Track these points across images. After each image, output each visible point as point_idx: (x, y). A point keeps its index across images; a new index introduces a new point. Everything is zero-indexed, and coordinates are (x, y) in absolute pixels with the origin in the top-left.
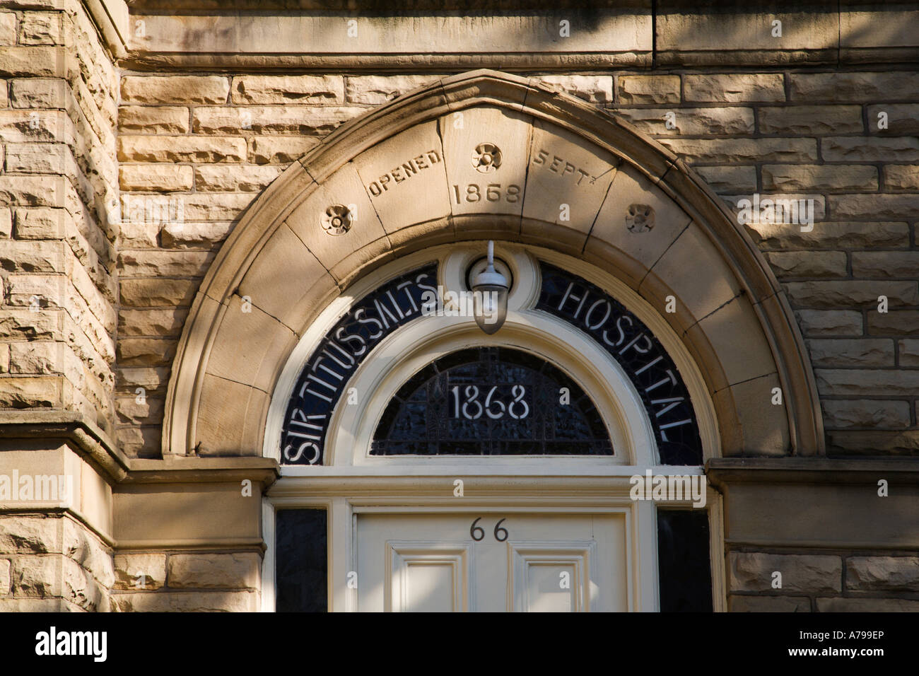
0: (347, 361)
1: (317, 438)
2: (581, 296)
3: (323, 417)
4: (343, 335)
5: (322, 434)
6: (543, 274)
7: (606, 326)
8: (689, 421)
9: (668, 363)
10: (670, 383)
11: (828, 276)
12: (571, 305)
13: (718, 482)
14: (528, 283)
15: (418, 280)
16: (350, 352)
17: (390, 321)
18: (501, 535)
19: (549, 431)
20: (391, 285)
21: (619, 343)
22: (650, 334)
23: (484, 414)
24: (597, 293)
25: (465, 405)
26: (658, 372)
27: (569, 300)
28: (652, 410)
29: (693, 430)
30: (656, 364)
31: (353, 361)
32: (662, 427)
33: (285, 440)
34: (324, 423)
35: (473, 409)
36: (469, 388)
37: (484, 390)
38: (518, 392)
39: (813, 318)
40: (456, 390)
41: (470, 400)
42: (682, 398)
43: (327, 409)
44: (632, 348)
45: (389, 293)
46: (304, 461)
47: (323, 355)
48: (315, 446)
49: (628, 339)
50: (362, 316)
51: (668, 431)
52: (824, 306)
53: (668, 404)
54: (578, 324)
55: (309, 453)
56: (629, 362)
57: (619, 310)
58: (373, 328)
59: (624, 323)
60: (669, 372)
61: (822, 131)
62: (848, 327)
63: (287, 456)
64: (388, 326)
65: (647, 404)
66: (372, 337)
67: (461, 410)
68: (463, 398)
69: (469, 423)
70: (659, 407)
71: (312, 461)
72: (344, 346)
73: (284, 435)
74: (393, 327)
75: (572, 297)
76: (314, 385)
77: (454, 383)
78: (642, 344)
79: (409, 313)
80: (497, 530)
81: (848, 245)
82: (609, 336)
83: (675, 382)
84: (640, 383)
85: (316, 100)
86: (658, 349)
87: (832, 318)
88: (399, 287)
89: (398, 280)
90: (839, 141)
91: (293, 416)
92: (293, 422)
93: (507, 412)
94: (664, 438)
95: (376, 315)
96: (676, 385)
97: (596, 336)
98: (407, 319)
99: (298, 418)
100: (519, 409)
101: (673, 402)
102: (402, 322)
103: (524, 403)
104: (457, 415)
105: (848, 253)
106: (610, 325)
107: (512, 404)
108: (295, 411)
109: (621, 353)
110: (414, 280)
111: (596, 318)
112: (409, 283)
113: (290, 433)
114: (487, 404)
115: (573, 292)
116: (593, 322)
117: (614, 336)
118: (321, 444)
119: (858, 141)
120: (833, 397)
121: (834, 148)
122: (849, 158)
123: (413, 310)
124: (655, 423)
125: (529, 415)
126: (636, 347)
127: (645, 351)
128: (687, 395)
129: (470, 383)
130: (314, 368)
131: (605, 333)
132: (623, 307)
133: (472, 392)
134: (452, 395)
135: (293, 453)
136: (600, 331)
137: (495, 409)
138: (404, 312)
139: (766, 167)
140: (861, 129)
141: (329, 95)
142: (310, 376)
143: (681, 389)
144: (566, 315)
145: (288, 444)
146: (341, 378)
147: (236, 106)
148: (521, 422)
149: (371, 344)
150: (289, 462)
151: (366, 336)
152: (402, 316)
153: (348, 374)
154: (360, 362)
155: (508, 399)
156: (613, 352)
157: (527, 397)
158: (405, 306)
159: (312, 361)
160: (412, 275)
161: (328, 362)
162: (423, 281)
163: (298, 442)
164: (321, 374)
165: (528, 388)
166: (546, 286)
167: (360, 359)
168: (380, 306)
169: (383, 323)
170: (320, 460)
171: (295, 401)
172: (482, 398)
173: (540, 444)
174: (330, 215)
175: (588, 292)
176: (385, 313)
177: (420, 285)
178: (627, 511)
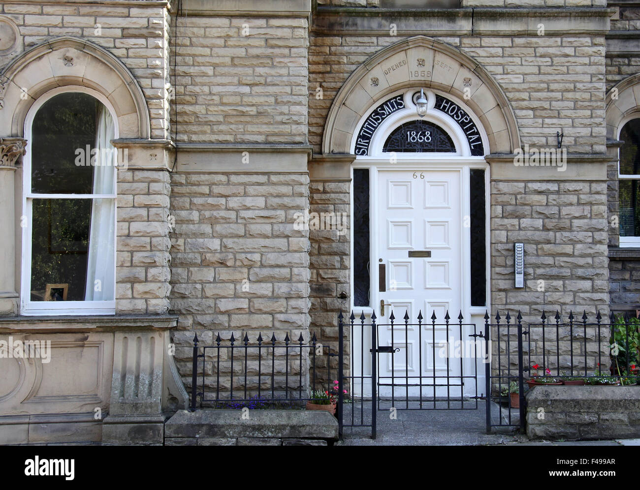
0: (375, 124)
2: (447, 104)
3: (368, 141)
4: (374, 116)
5: (368, 146)
6: (437, 98)
7: (455, 114)
8: (480, 143)
9: (474, 125)
11: (524, 100)
12: (445, 107)
13: (489, 161)
14: (432, 101)
16: (376, 121)
17: (389, 112)
18: (422, 177)
19: (437, 146)
20: (389, 101)
21: (459, 119)
22: (469, 116)
23: (417, 140)
24: (452, 103)
26: (471, 128)
28: (469, 139)
29: (481, 145)
30: (470, 125)
31: (377, 124)
32: (472, 145)
33: (356, 148)
34: (368, 143)
35: (414, 139)
37: (417, 133)
38: (428, 134)
39: (518, 112)
40: (408, 133)
41: (413, 136)
42: (478, 136)
43: (369, 138)
44: (463, 121)
45: (388, 103)
46: (362, 155)
47: (368, 122)
48: (365, 150)
49: (462, 118)
50: (380, 110)
51: (474, 146)
52: (522, 109)
53: (474, 137)
54: (447, 113)
55: (364, 152)
56: (462, 125)
57: (459, 108)
58: (384, 114)
59: (461, 113)
60: (474, 128)
61: (523, 55)
62: (529, 115)
63: (357, 153)
64: (388, 114)
65: (467, 137)
67: (410, 139)
68: (411, 135)
69: (413, 143)
70: (471, 138)
71: (364, 155)
72: (374, 119)
73: (356, 147)
74: (390, 114)
75: (445, 105)
76: (365, 131)
77: (408, 131)
78: (466, 119)
79: (394, 109)
80: (421, 175)
81: (529, 90)
82: (456, 117)
83: (476, 131)
84: (465, 131)
85: (368, 44)
86: (471, 121)
87: (524, 113)
88: (392, 101)
89: (391, 99)
90: (527, 59)
92: (359, 143)
93: (424, 140)
94: (472, 148)
95: (384, 110)
97: (452, 117)
98: (394, 111)
99: (360, 141)
100: (428, 139)
101: (476, 136)
102: (392, 112)
103: (430, 137)
104: (409, 141)
105: (529, 93)
106: (456, 113)
107: (426, 137)
108: (359, 139)
109: (460, 122)
111: (452, 111)
112: (395, 100)
113: (358, 146)
114: (418, 137)
115: (445, 103)
116: (451, 112)
117: (458, 117)
118: (367, 149)
119: (534, 59)
120: (524, 136)
121: (526, 61)
122: (530, 64)
123: (396, 109)
124: (470, 143)
125: (431, 141)
127: (467, 121)
128: (480, 135)
129: (413, 131)
130: (365, 126)
133: (413, 133)
134: (407, 135)
135: (359, 152)
136: (453, 115)
137: (421, 139)
139: (506, 66)
140: (534, 55)
141: (373, 43)
142: (364, 129)
143: (478, 133)
144: (443, 110)
146: (373, 129)
147: (344, 46)
148: (429, 143)
149: (383, 119)
150: (357, 155)
151: (381, 117)
152: (392, 110)
153: (375, 128)
155: (424, 136)
156: (457, 121)
157: (430, 135)
158: (393, 107)
159: (364, 124)
160: (395, 98)
161: (369, 124)
162: (399, 99)
163: (360, 149)
164: (367, 128)
165: (431, 133)
166: (437, 101)
167: (379, 124)
168: (385, 107)
169: (386, 113)
170: (367, 154)
171: (359, 136)
172: (416, 136)
173: (434, 149)
174: (372, 80)
175: (449, 104)
176: (387, 110)
177: (398, 101)
178: (461, 170)
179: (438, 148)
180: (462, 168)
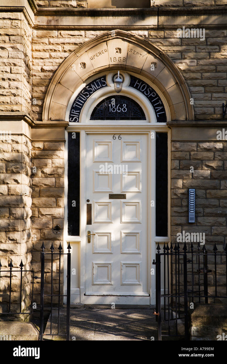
0: (85, 98)
1: (78, 116)
3: (79, 111)
4: (84, 92)
5: (79, 115)
6: (131, 78)
7: (145, 90)
8: (164, 112)
9: (160, 99)
11: (197, 79)
12: (137, 85)
13: (170, 126)
14: (127, 80)
15: (101, 79)
16: (85, 96)
17: (95, 89)
18: (120, 138)
19: (131, 115)
20: (95, 81)
22: (156, 92)
23: (116, 111)
24: (143, 82)
25: (112, 109)
26: (157, 101)
27: (137, 84)
28: (155, 110)
29: (165, 114)
30: (157, 99)
31: (86, 99)
32: (158, 114)
34: (79, 113)
35: (114, 110)
36: (113, 105)
37: (117, 105)
38: (125, 106)
39: (193, 89)
41: (113, 107)
42: (162, 107)
43: (80, 109)
44: (151, 95)
45: (94, 82)
46: (74, 121)
47: (79, 97)
48: (77, 118)
49: (150, 93)
50: (88, 88)
52: (196, 86)
53: (159, 108)
54: (139, 90)
55: (76, 120)
56: (150, 99)
57: (148, 86)
58: (91, 91)
59: (149, 90)
60: (160, 101)
61: (197, 44)
62: (201, 91)
63: (71, 120)
64: (94, 90)
65: (154, 108)
66: (91, 93)
69: (113, 113)
70: (157, 109)
71: (76, 121)
72: (84, 95)
74: (96, 90)
75: (138, 83)
76: (77, 104)
78: (154, 94)
79: (99, 87)
80: (119, 137)
81: (201, 71)
83: (161, 103)
84: (153, 104)
85: (78, 37)
86: (157, 95)
87: (197, 89)
88: (97, 81)
89: (97, 79)
90: (200, 47)
92: (72, 112)
94: (158, 116)
95: (91, 88)
97: (143, 93)
98: (99, 89)
99: (73, 111)
100: (124, 109)
101: (161, 108)
102: (98, 89)
103: (126, 108)
104: (110, 111)
105: (201, 73)
107: (123, 108)
108: (73, 110)
109: (149, 96)
110: (100, 79)
111: (143, 89)
112: (99, 80)
113: (71, 115)
114: (117, 108)
115: (137, 82)
116: (142, 89)
117: (147, 93)
119: (205, 47)
120: (197, 107)
121: (199, 48)
122: (203, 51)
123: (100, 87)
124: (156, 113)
125: (127, 111)
126: (152, 95)
127: (154, 96)
128: (164, 106)
130: (77, 100)
131: (145, 92)
134: (109, 106)
135: (72, 119)
136: (144, 91)
137: (119, 109)
138: (98, 87)
139: (183, 53)
140: (205, 44)
141: (81, 36)
142: (76, 102)
143: (162, 105)
144: (136, 88)
145: (71, 117)
146: (83, 102)
147: (59, 38)
148: (125, 113)
149: (90, 95)
150: (71, 122)
151: (89, 92)
152: (98, 88)
153: (85, 101)
154: (88, 99)
156: (147, 96)
158: (98, 85)
159: (76, 98)
160: (100, 78)
161: (80, 99)
162: (102, 80)
163: (73, 117)
165: (127, 105)
166: (131, 81)
170: (78, 121)
171: (72, 108)
172: (116, 107)
173: (129, 117)
174: (81, 64)
175: (141, 82)
176: (94, 87)
177: (102, 81)
178: (149, 133)
179: (132, 117)
180: (149, 132)
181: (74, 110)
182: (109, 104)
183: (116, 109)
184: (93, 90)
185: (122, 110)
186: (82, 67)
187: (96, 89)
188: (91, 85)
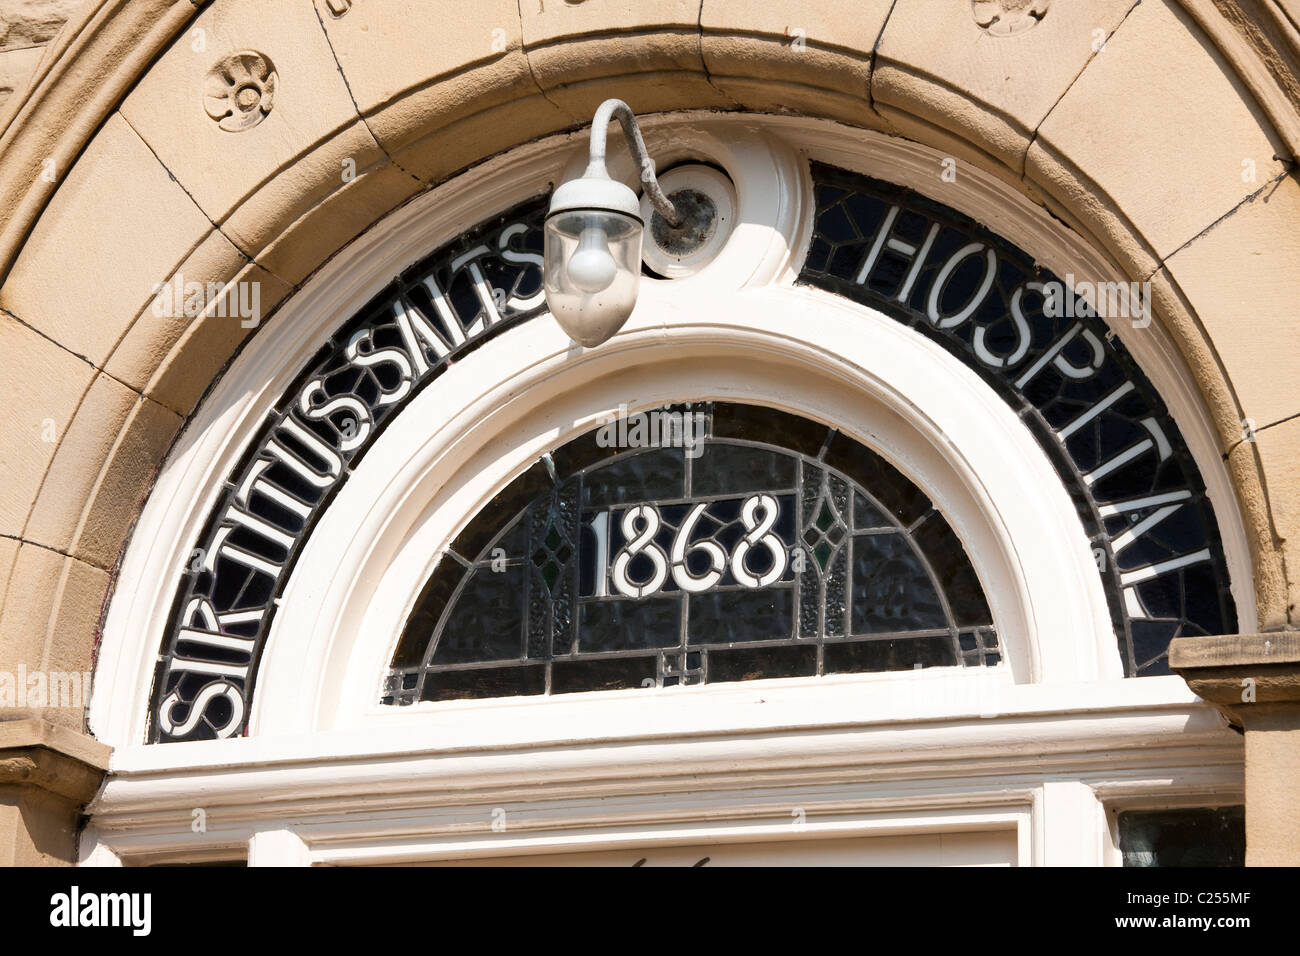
0: (321, 466)
1: (242, 672)
2: (917, 241)
3: (256, 615)
4: (318, 399)
5: (252, 660)
6: (823, 197)
7: (980, 316)
8: (1204, 555)
9: (1146, 401)
10: (1152, 454)
12: (892, 267)
15: (503, 241)
16: (332, 440)
17: (431, 356)
19: (836, 622)
20: (436, 262)
21: (1014, 359)
22: (1102, 329)
23: (670, 583)
24: (959, 227)
25: (623, 560)
26: (1119, 430)
27: (887, 255)
28: (1102, 532)
29: (1214, 579)
30: (1114, 406)
31: (336, 465)
32: (1127, 578)
33: (164, 680)
34: (258, 632)
35: (641, 569)
36: (634, 513)
37: (674, 515)
38: (760, 513)
40: (600, 524)
41: (634, 548)
42: (1184, 494)
43: (264, 592)
44: (1050, 370)
45: (430, 283)
46: (203, 732)
47: (267, 455)
48: (234, 695)
49: (1040, 344)
50: (361, 346)
51: (1145, 589)
53: (1146, 512)
54: (909, 314)
55: (220, 710)
56: (1041, 407)
57: (1016, 267)
58: (389, 375)
59: (1030, 301)
60: (1151, 424)
63: (165, 723)
64: (423, 368)
65: (1088, 518)
66: (386, 399)
67: (614, 578)
68: (618, 542)
69: (629, 605)
70: (1120, 523)
71: (223, 733)
72: (320, 428)
73: (161, 667)
74: (438, 369)
75: (897, 245)
76: (242, 537)
77: (599, 504)
78: (1079, 353)
79: (478, 328)
82: (991, 343)
83: (1165, 451)
84: (1069, 461)
86: (1121, 366)
88: (456, 265)
89: (455, 246)
91: (187, 620)
92: (184, 635)
93: (728, 577)
94: (1134, 608)
95: (393, 339)
96: (1170, 459)
97: (957, 344)
99: (199, 622)
100: (759, 559)
101: (1163, 505)
102: (459, 355)
103: (774, 544)
104: (602, 591)
106: (991, 310)
107: (742, 549)
108: (192, 606)
109: (1021, 383)
110: (493, 243)
112: (482, 250)
113: (177, 664)
114: (679, 551)
115: (898, 232)
116: (950, 305)
117: (1003, 340)
118: (247, 686)
123: (487, 319)
124: (1111, 567)
125: (788, 574)
126: (1062, 364)
127: (1087, 372)
128: (1197, 483)
129: (636, 498)
130: (243, 494)
131: (980, 333)
132: (1027, 260)
133: (641, 524)
134: (591, 538)
135: (180, 714)
136: (965, 331)
137: (699, 563)
138: (465, 330)
142: (232, 514)
143: (1182, 470)
144: (878, 294)
145: (170, 690)
146: (304, 511)
149: (384, 418)
150: (167, 738)
151: (368, 394)
152: (459, 339)
153: (321, 500)
154: (354, 465)
155: (729, 541)
156: (1000, 382)
157: (784, 528)
158: (468, 309)
159: (238, 475)
160: (488, 230)
161: (279, 474)
162: (516, 244)
163: (193, 684)
164: (260, 505)
165: (787, 505)
166: (825, 225)
167: (355, 459)
168: (409, 322)
169: (410, 362)
170: (243, 729)
171: (193, 584)
172: (665, 540)
173: (811, 649)
174: (231, 82)
175: (935, 230)
176: (421, 340)
177: (511, 256)
178: (1021, 819)
179: (849, 635)
180: (1026, 805)
181: (207, 610)
182: (590, 516)
183: (670, 566)
184: (407, 371)
185: (728, 567)
186: (242, 108)
187: (442, 350)
188: (398, 306)
